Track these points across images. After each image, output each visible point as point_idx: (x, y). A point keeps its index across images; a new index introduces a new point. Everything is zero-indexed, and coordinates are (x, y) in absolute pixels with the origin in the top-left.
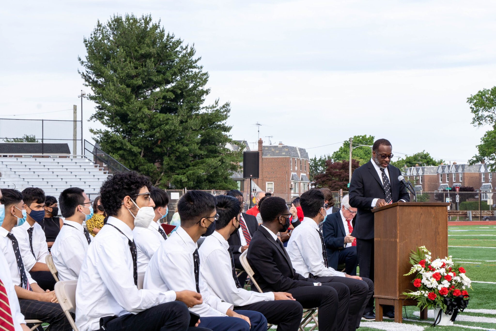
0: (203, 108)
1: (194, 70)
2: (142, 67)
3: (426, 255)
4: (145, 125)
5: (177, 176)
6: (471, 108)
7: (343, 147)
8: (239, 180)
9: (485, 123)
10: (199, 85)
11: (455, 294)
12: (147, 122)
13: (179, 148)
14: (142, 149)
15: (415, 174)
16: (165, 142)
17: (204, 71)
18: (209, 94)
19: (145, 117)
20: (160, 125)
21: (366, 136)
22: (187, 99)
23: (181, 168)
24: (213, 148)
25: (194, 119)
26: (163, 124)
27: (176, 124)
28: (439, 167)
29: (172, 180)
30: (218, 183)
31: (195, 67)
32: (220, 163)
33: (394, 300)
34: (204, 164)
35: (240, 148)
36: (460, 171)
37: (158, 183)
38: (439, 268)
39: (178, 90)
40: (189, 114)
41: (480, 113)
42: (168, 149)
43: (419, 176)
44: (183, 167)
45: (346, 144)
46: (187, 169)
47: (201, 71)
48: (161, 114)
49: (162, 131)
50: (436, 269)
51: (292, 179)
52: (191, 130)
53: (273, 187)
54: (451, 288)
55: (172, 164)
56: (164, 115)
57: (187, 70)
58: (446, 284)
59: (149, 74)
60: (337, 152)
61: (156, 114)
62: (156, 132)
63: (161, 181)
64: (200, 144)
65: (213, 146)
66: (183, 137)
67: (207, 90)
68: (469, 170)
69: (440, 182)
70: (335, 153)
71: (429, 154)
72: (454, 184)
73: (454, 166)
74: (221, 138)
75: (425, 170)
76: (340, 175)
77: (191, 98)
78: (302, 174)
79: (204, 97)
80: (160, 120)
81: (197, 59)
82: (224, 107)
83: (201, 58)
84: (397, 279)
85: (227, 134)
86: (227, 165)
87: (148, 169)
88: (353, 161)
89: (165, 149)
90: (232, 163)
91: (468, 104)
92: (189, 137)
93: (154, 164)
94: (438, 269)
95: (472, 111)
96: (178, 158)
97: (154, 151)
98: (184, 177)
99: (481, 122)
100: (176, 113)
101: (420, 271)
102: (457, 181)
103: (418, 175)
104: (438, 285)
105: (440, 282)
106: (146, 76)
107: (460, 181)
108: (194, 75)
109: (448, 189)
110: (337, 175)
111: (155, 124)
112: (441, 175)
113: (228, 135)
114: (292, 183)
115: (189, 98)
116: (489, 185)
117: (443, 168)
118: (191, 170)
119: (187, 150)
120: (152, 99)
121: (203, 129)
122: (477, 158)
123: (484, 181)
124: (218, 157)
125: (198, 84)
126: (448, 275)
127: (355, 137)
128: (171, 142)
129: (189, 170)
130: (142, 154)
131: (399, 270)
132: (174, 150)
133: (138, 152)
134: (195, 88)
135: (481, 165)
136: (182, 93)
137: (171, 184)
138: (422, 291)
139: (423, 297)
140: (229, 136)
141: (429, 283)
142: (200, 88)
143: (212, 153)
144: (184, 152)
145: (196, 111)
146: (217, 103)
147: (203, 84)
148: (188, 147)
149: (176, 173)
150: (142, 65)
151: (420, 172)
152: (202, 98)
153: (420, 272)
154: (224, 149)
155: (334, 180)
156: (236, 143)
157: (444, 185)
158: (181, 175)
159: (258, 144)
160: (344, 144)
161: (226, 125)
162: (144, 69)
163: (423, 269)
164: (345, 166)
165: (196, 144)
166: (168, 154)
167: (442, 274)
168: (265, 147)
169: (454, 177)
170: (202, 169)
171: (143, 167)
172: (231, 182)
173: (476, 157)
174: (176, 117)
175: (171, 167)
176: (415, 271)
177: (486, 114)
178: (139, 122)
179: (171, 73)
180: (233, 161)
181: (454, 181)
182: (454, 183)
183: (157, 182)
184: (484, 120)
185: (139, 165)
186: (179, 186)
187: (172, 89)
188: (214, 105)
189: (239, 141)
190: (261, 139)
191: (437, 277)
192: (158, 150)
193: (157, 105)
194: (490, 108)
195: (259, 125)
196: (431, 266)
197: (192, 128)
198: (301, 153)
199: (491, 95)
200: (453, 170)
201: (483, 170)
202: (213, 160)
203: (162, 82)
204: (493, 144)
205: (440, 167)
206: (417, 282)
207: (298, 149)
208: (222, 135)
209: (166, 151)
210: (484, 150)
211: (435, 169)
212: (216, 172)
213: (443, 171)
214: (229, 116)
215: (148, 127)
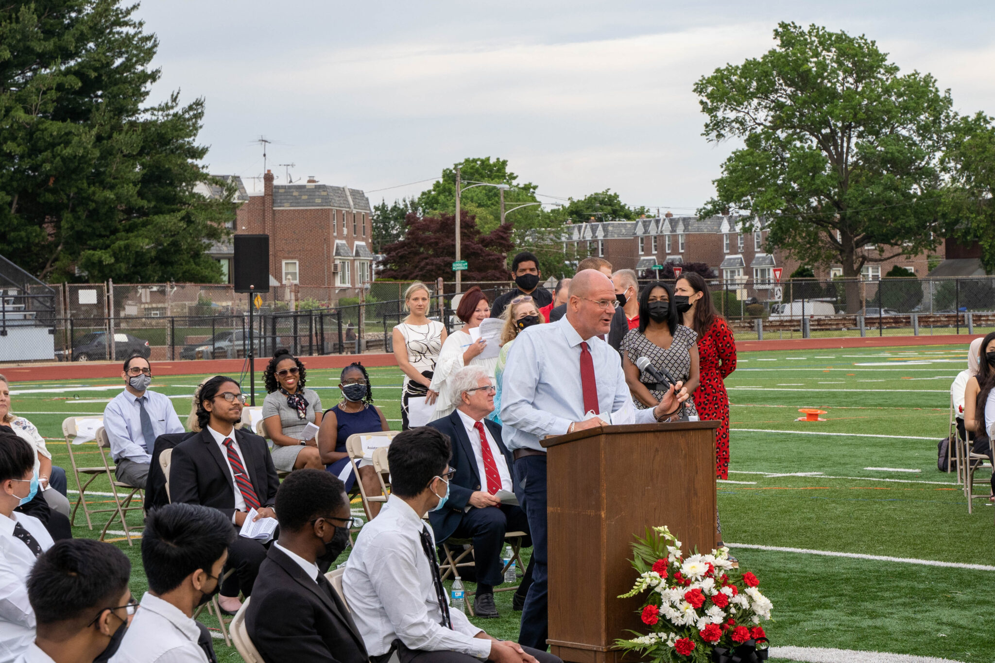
0: (146, 111)
1: (125, 30)
2: (11, 23)
3: (670, 548)
4: (19, 146)
5: (91, 252)
6: (702, 102)
7: (441, 181)
8: (224, 258)
9: (730, 134)
10: (136, 62)
11: (736, 638)
12: (23, 139)
13: (94, 193)
14: (13, 197)
15: (589, 236)
16: (65, 182)
17: (146, 32)
18: (158, 81)
19: (19, 129)
20: (53, 145)
21: (488, 159)
22: (110, 90)
23: (101, 236)
24: (169, 191)
25: (127, 133)
26: (59, 144)
27: (88, 144)
28: (638, 222)
29: (82, 259)
30: (181, 264)
31: (126, 24)
32: (183, 224)
33: (595, 651)
34: (149, 227)
35: (225, 193)
36: (680, 230)
37: (51, 266)
38: (699, 578)
39: (91, 71)
40: (113, 122)
41: (720, 114)
42: (72, 195)
43: (597, 241)
44: (103, 233)
45: (448, 175)
46: (113, 237)
47: (140, 32)
48: (54, 122)
49: (58, 158)
50: (693, 580)
51: (338, 254)
52: (119, 155)
53: (297, 271)
54: (726, 625)
55: (79, 227)
56: (60, 124)
57: (108, 31)
58: (716, 616)
59: (25, 37)
60: (429, 192)
61: (43, 122)
62: (44, 161)
63: (58, 264)
64: (139, 186)
65: (169, 188)
66: (102, 169)
67: (153, 72)
68: (699, 229)
69: (641, 253)
70: (424, 194)
71: (618, 196)
72: (668, 257)
73: (667, 222)
74: (185, 171)
75: (610, 228)
76: (437, 244)
77: (119, 88)
78: (357, 243)
79: (148, 86)
80: (51, 135)
81: (130, 6)
82: (191, 108)
83: (139, 5)
84: (603, 605)
85: (199, 162)
86: (200, 227)
87: (29, 238)
88: (464, 214)
89: (65, 197)
90: (209, 223)
91: (696, 95)
92: (116, 170)
93: (41, 227)
94: (697, 580)
95: (704, 108)
96: (93, 215)
97: (41, 200)
98: (108, 255)
99: (722, 132)
100: (88, 119)
101: (657, 585)
102: (675, 251)
103: (595, 241)
104: (697, 617)
105: (701, 612)
106: (19, 41)
107: (681, 251)
108: (124, 39)
109: (657, 268)
110: (430, 244)
111: (41, 144)
112: (642, 239)
113: (200, 166)
114: (337, 262)
115: (115, 88)
116: (738, 258)
117: (646, 225)
118: (121, 239)
119: (112, 196)
120: (34, 90)
121: (148, 154)
122: (714, 206)
123: (728, 251)
124: (179, 211)
125: (134, 59)
126: (720, 594)
127: (467, 161)
128: (76, 181)
129: (117, 239)
130: (15, 206)
131: (607, 582)
132: (83, 198)
133: (6, 203)
134: (125, 67)
135: (722, 218)
136: (98, 78)
137: (79, 268)
138: (660, 634)
139: (662, 647)
140: (203, 167)
141: (678, 614)
142: (139, 68)
143: (167, 203)
144: (106, 201)
145: (130, 116)
146: (174, 99)
147: (145, 60)
148: (116, 191)
149: (90, 245)
150: (10, 18)
151: (600, 235)
152: (143, 89)
153: (657, 590)
154: (193, 195)
155: (423, 253)
156: (217, 182)
157: (647, 260)
158: (101, 249)
159: (263, 180)
160: (444, 176)
161: (195, 145)
162: (14, 25)
163: (663, 581)
164: (447, 225)
165: (131, 185)
166: (71, 205)
167: (706, 591)
168: (278, 187)
169: (667, 243)
170: (146, 237)
171: (17, 233)
172: (207, 262)
173: (713, 202)
174: (87, 128)
175: (78, 232)
176: (644, 586)
177: (732, 115)
178: (5, 140)
179: (74, 34)
180: (211, 220)
181: (667, 251)
182: (669, 254)
183: (48, 265)
184: (727, 129)
185: (7, 229)
186: (96, 273)
187: (77, 68)
188: (170, 104)
189: (223, 177)
190: (269, 171)
191: (695, 600)
192: (50, 197)
193: (45, 104)
194: (740, 103)
195: (265, 141)
196: (681, 574)
197: (122, 152)
198: (354, 199)
199: (741, 77)
200: (666, 229)
201: (725, 228)
202: (168, 217)
203: (55, 55)
204: (747, 176)
205: (640, 223)
206: (650, 614)
207: (348, 194)
208: (187, 165)
209: (65, 201)
210: (729, 190)
211: (629, 226)
212: (175, 244)
213: (646, 232)
214: (201, 127)
215: (26, 149)
